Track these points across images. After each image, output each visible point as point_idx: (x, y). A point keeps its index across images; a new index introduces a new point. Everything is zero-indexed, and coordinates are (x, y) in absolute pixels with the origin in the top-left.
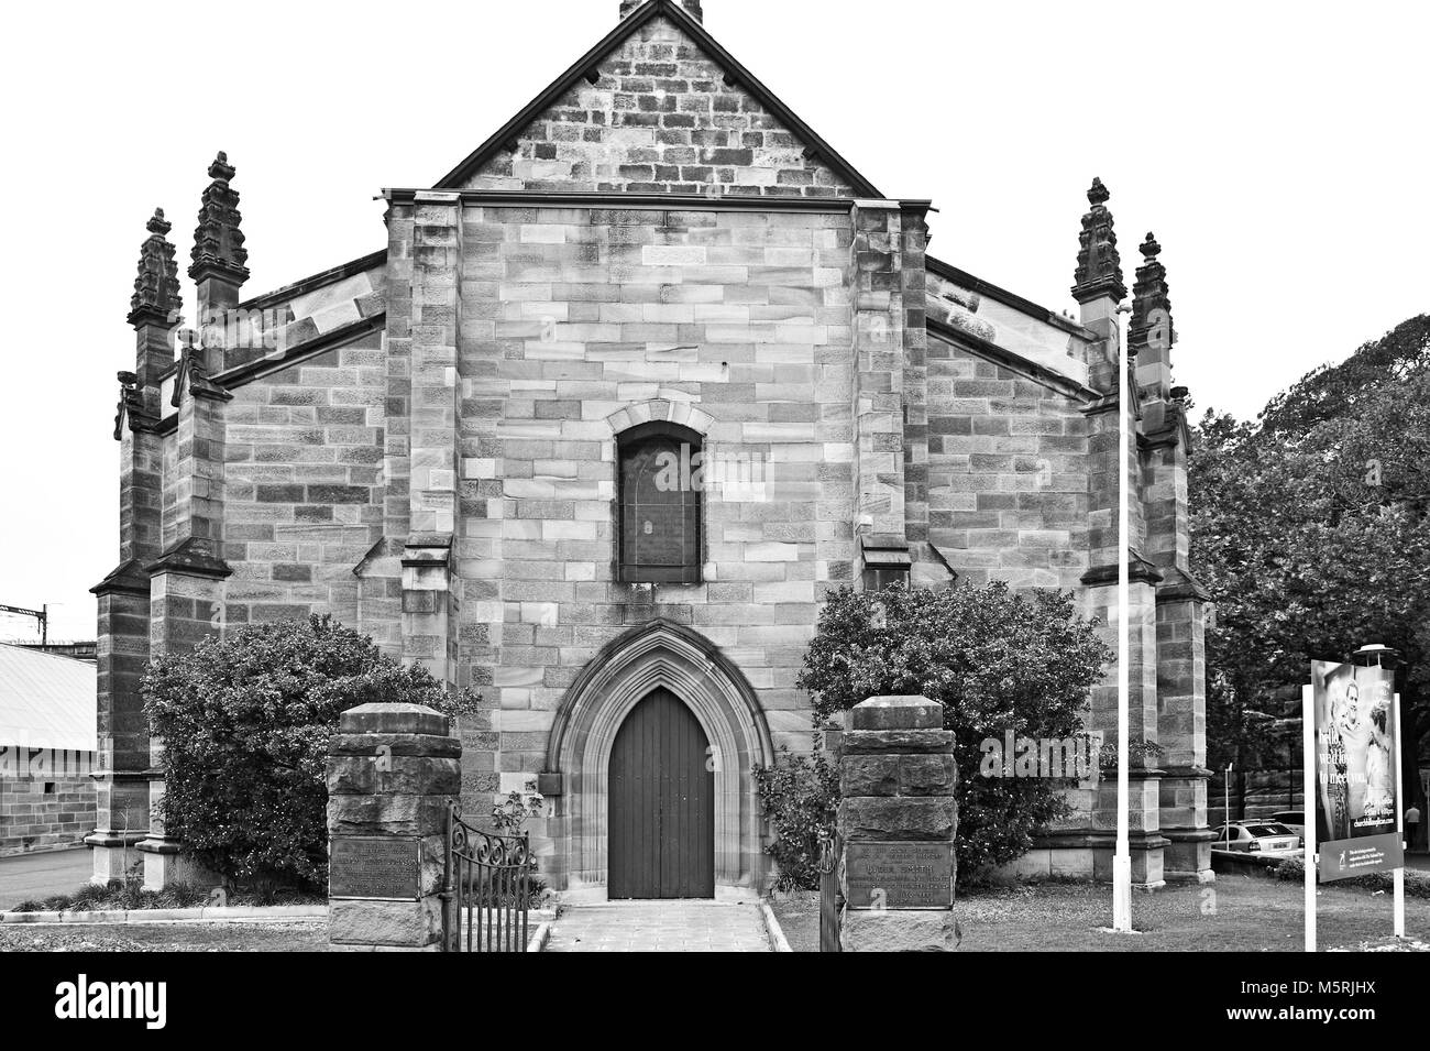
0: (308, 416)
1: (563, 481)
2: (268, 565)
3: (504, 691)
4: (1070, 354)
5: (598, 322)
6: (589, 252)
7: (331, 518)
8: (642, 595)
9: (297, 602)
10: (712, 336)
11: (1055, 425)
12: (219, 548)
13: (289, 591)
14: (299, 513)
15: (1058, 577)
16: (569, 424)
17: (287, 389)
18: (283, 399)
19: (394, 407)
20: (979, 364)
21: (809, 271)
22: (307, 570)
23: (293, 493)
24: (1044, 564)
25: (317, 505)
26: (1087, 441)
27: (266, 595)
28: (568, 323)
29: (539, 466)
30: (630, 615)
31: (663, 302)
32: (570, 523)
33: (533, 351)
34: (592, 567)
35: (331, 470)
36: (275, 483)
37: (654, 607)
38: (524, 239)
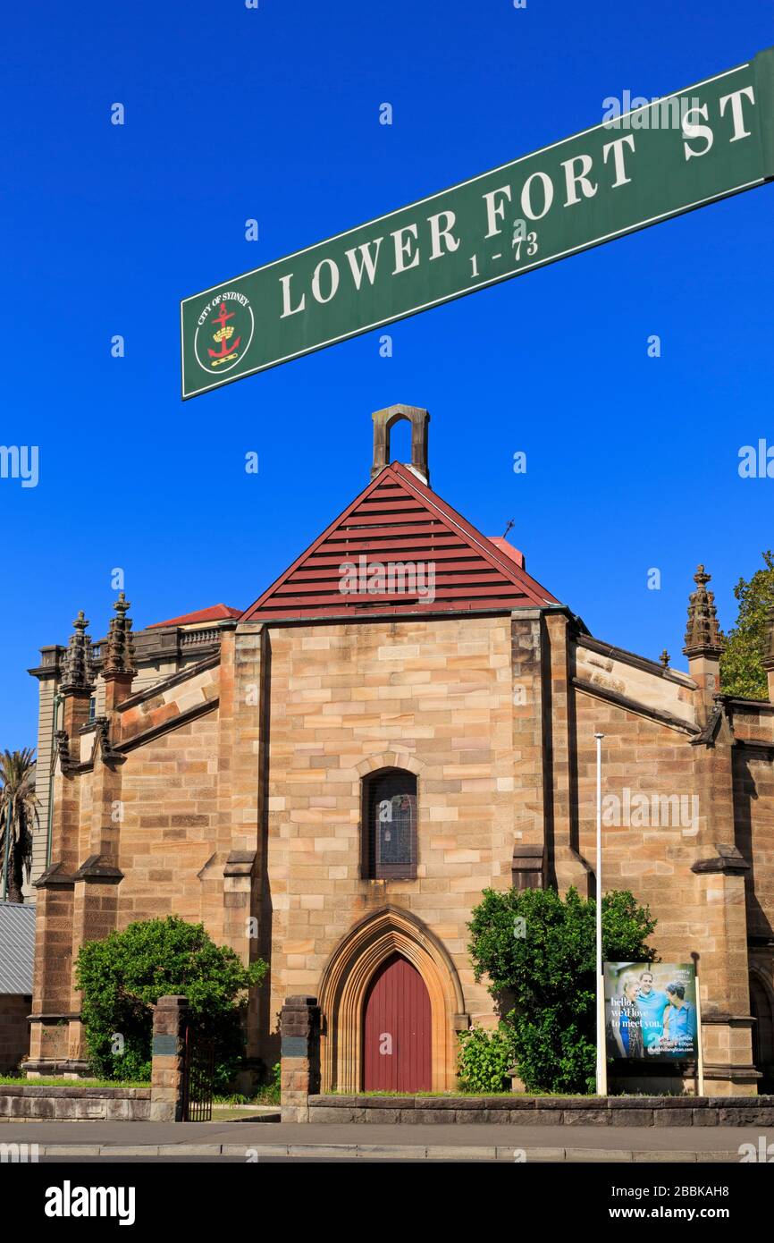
0: (172, 769)
1: (327, 810)
2: (146, 870)
3: (289, 956)
4: (680, 699)
5: (350, 701)
6: (344, 654)
7: (185, 837)
8: (377, 888)
9: (164, 896)
10: (423, 706)
11: (669, 753)
12: (117, 861)
13: (158, 888)
14: (166, 834)
15: (673, 868)
16: (333, 772)
17: (160, 751)
18: (157, 758)
19: (223, 765)
20: (613, 711)
21: (487, 657)
22: (170, 873)
23: (162, 821)
24: (663, 857)
25: (177, 829)
26: (693, 764)
27: (144, 891)
28: (331, 702)
29: (313, 800)
30: (370, 902)
31: (391, 685)
32: (333, 839)
33: (311, 722)
34: (346, 869)
35: (187, 805)
36: (151, 815)
37: (386, 896)
38: (304, 648)
